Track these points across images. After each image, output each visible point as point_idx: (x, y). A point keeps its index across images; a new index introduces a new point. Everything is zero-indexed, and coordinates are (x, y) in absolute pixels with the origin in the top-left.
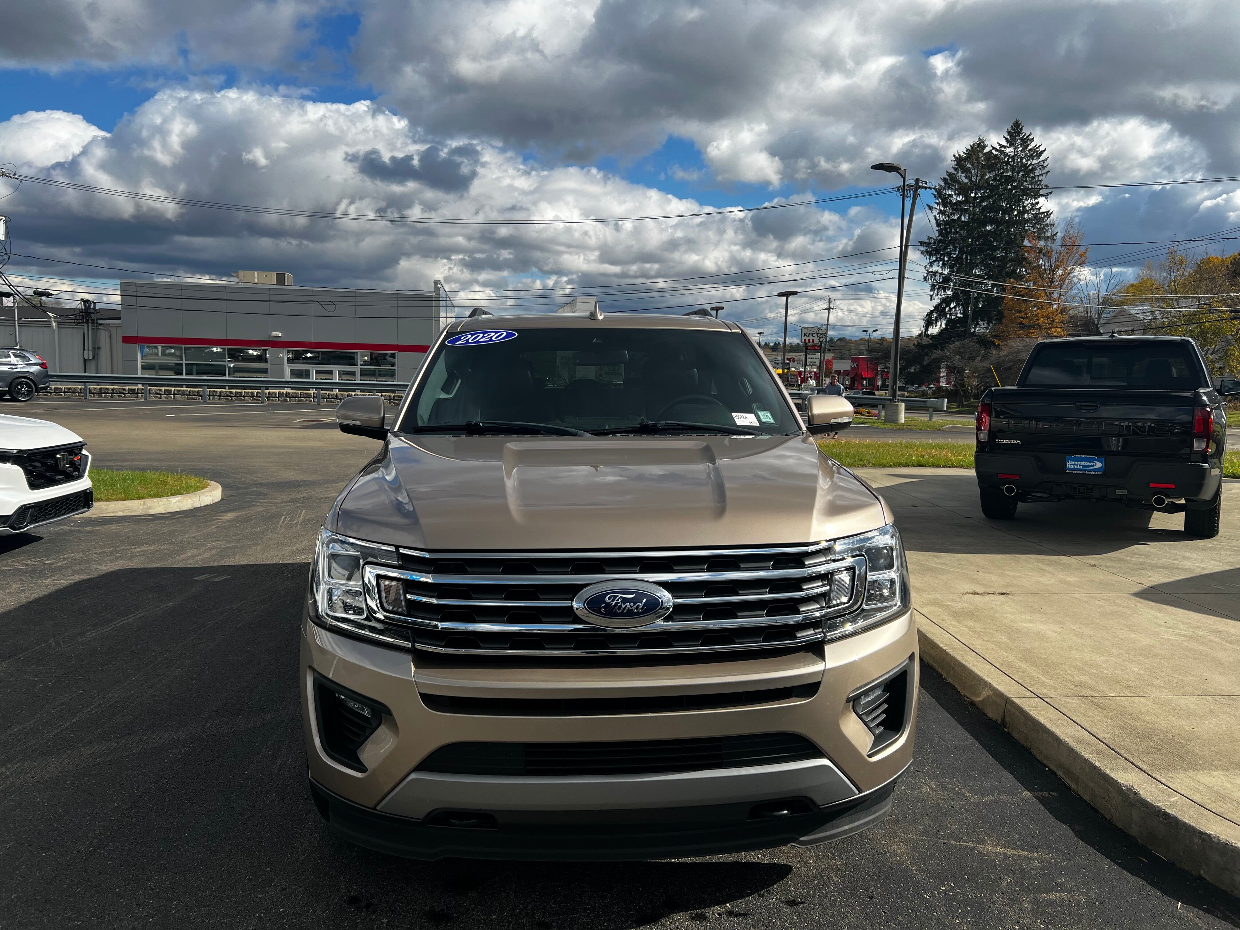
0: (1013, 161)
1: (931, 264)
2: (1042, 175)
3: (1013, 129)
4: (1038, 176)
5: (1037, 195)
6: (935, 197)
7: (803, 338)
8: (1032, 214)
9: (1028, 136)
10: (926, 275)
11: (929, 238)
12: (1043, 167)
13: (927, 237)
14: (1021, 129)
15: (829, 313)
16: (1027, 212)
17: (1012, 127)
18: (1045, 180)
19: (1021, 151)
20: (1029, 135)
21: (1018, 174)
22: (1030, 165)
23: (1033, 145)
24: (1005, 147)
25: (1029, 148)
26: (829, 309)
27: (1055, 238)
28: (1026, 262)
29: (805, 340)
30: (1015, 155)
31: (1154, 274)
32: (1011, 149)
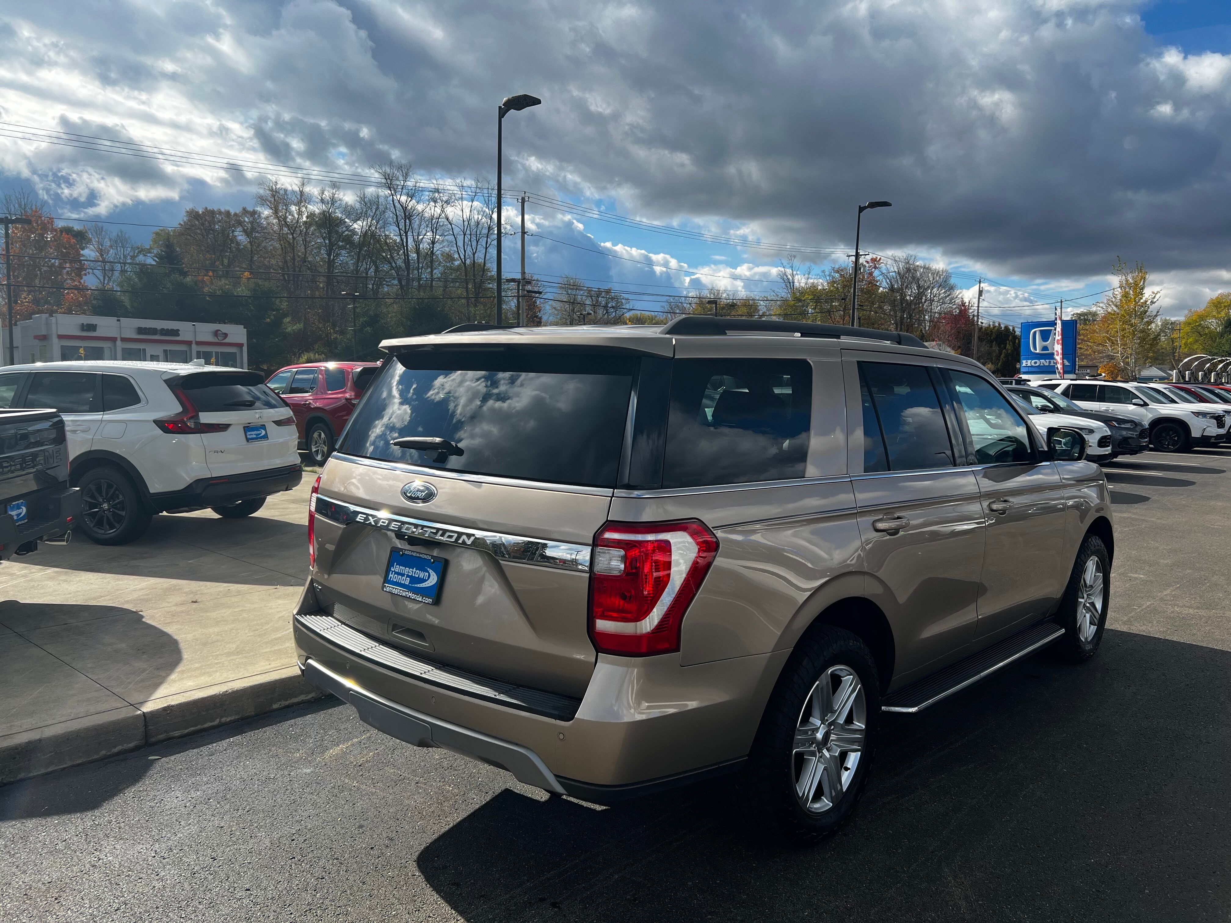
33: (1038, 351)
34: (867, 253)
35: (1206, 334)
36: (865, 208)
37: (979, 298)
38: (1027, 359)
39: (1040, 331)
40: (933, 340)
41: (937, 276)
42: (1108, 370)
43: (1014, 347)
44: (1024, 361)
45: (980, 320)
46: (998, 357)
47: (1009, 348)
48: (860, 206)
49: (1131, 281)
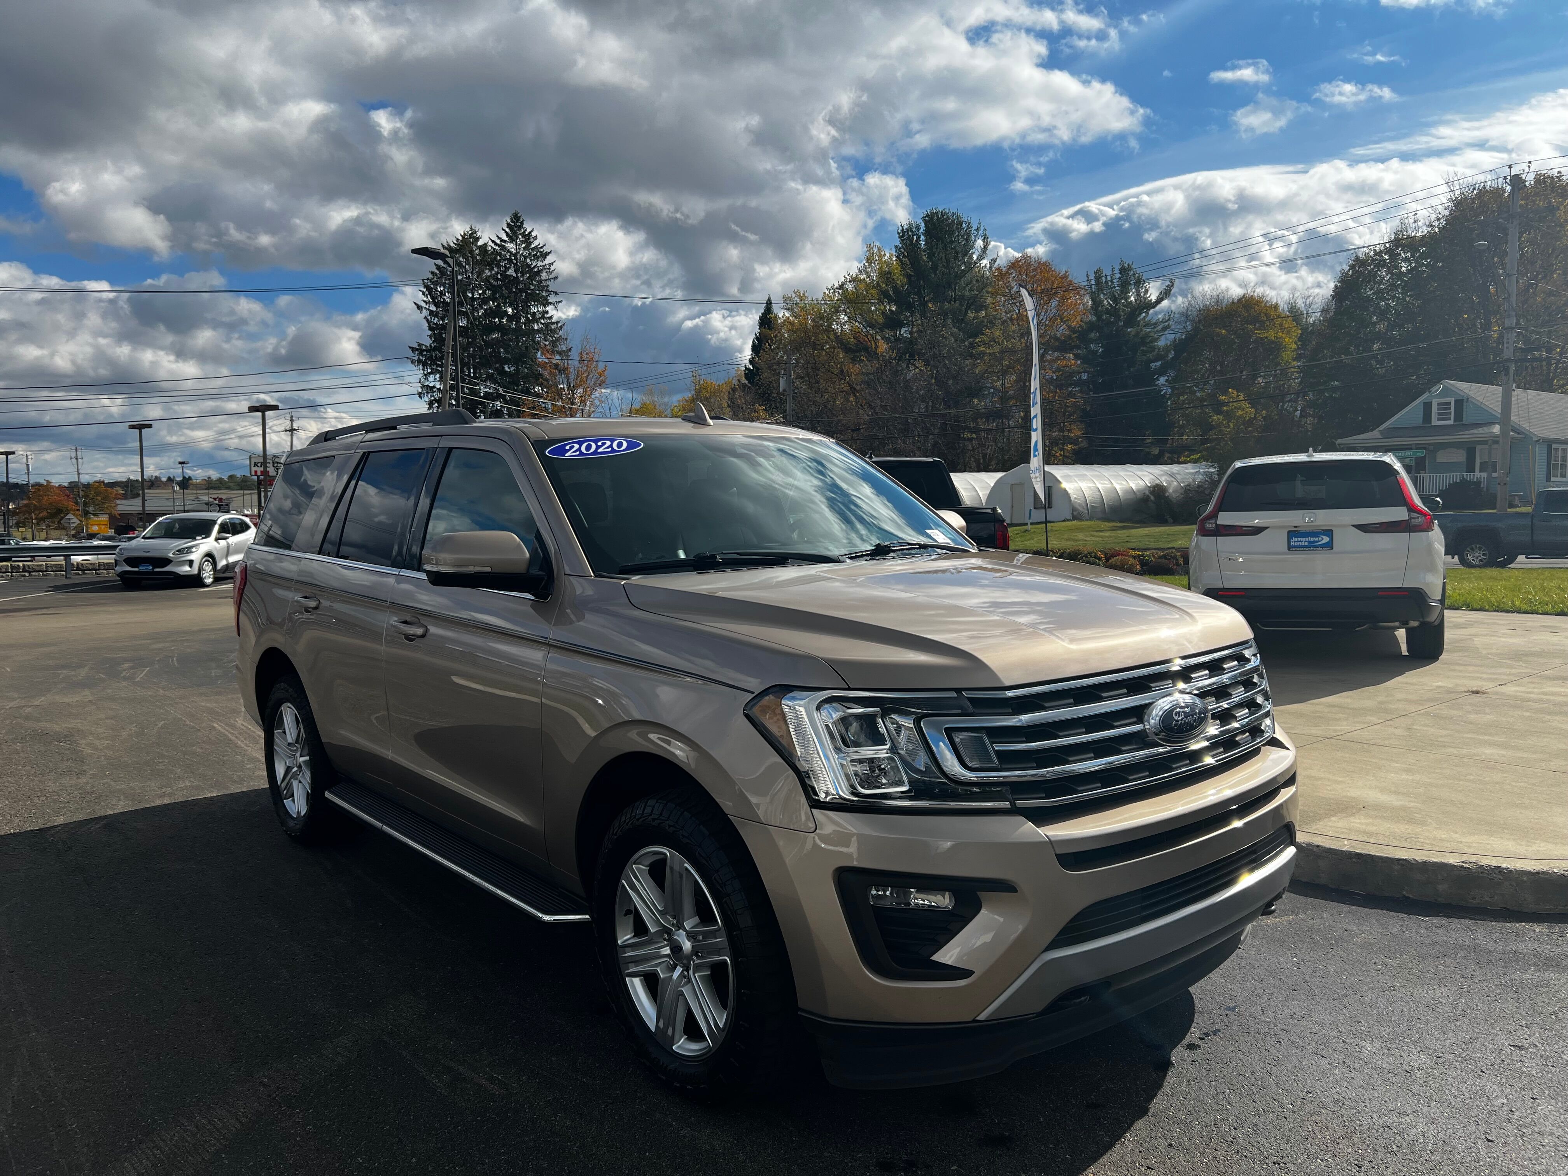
0: (516, 259)
1: (426, 376)
2: (549, 279)
3: (512, 221)
4: (546, 280)
5: (547, 303)
6: (424, 294)
7: (254, 469)
8: (542, 324)
9: (530, 233)
10: (420, 390)
11: (420, 345)
12: (550, 272)
13: (417, 344)
14: (522, 223)
15: (292, 435)
16: (537, 321)
17: (511, 219)
18: (552, 286)
19: (524, 248)
20: (532, 231)
21: (523, 276)
22: (535, 267)
23: (536, 243)
24: (505, 241)
25: (533, 246)
26: (292, 430)
27: (570, 353)
28: (542, 378)
29: (256, 472)
30: (517, 253)
31: (656, 399)
32: (512, 245)
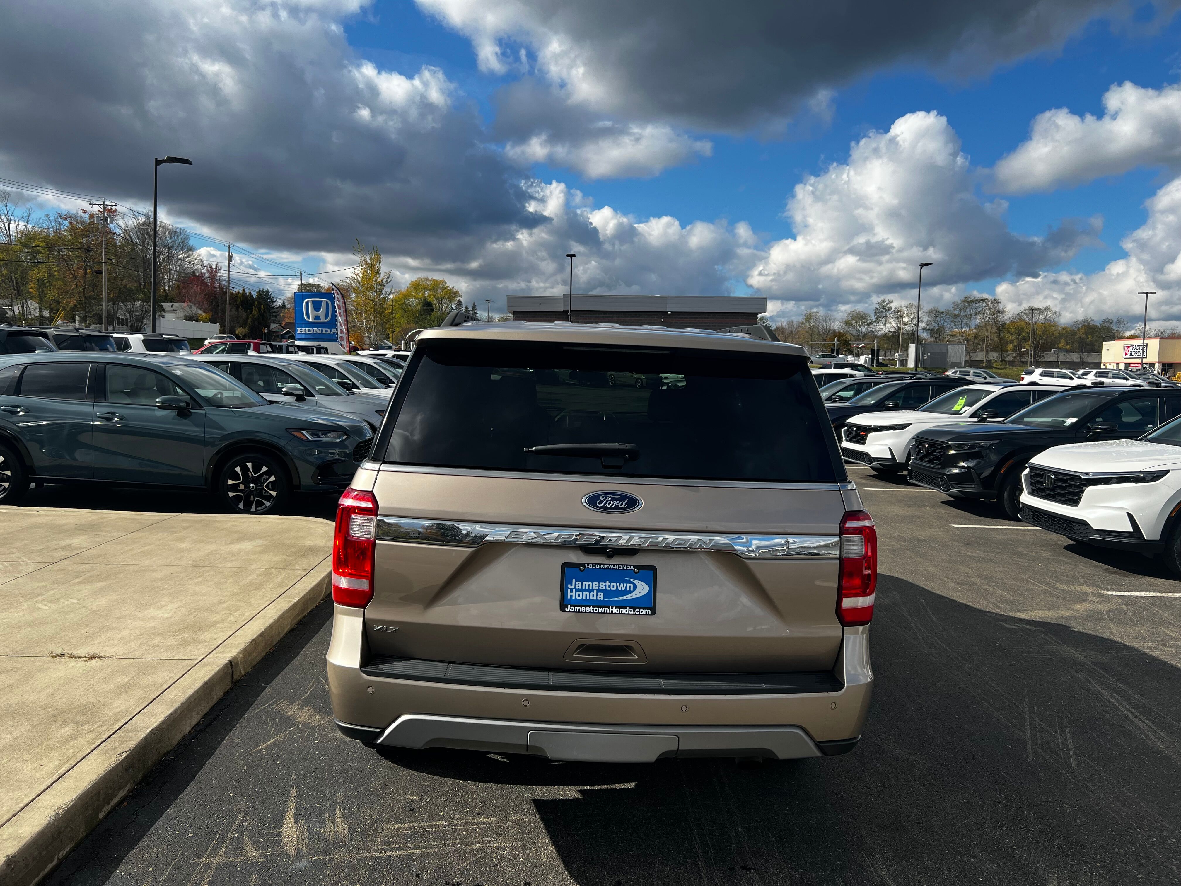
33: (311, 320)
34: (114, 204)
35: (409, 311)
36: (163, 161)
37: (229, 263)
38: (301, 327)
39: (313, 301)
40: (184, 302)
41: (175, 235)
42: (356, 339)
43: (259, 312)
44: (299, 329)
45: (231, 285)
46: (245, 323)
47: (255, 313)
48: (156, 159)
49: (369, 261)
